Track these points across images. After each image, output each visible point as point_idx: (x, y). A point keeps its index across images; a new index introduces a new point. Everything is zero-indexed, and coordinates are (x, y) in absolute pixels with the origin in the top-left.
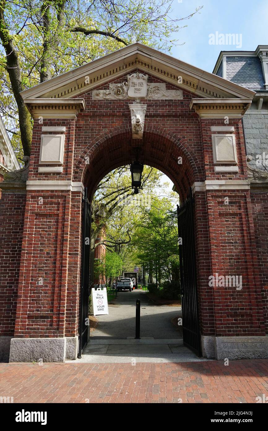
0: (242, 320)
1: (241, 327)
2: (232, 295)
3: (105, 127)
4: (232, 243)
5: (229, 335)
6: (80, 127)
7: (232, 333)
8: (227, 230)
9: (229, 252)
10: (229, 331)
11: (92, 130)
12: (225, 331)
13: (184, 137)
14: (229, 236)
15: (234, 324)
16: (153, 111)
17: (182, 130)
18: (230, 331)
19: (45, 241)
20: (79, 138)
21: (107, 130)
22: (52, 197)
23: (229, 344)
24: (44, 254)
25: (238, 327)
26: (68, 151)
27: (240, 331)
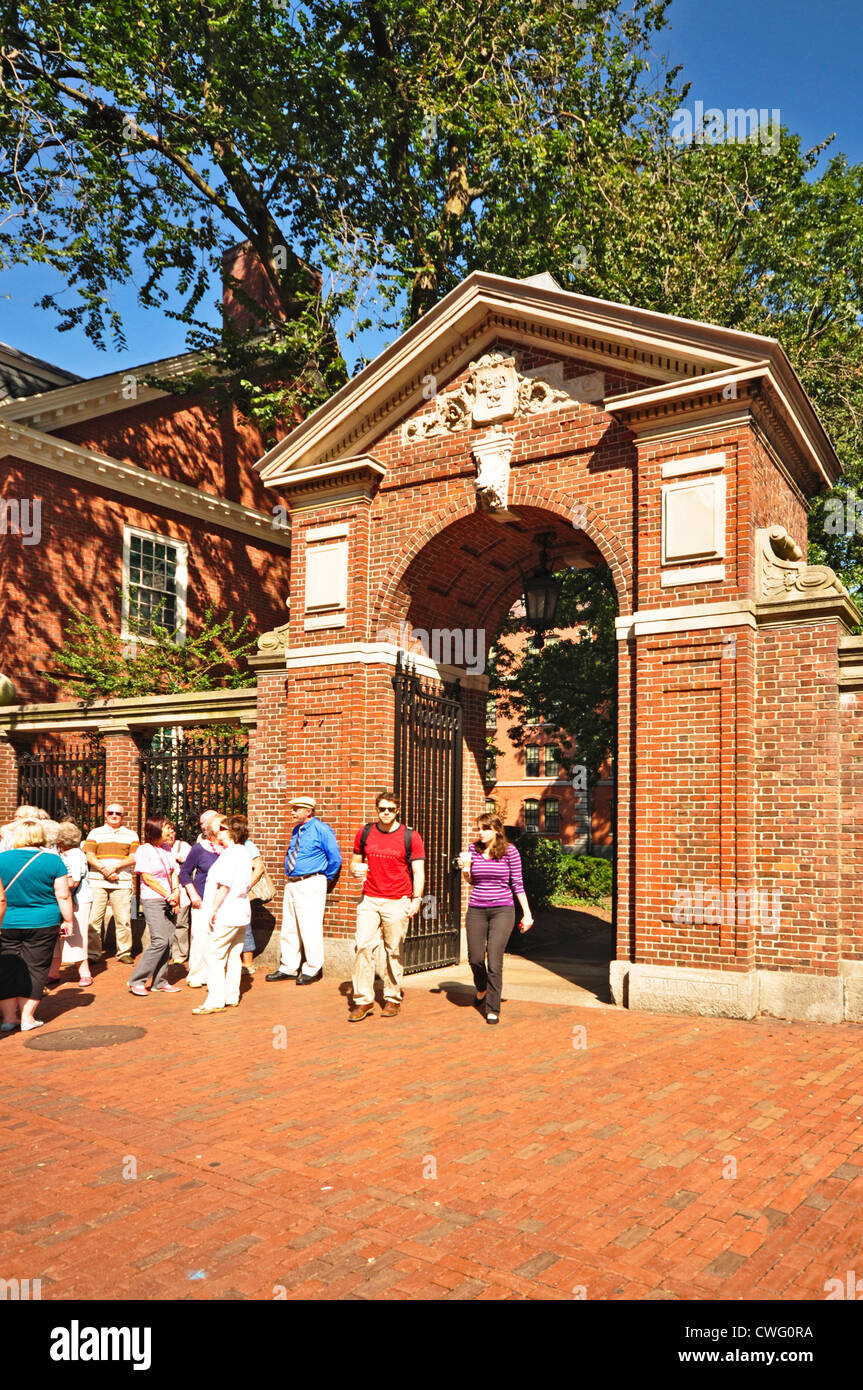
0: (697, 934)
1: (691, 949)
2: (679, 880)
3: (428, 510)
4: (690, 761)
5: (661, 963)
6: (379, 519)
7: (669, 959)
8: (680, 731)
9: (682, 784)
10: (662, 955)
11: (402, 521)
12: (653, 954)
13: (599, 505)
14: (683, 746)
15: (678, 941)
16: (528, 449)
17: (595, 485)
18: (666, 955)
19: (322, 765)
20: (378, 543)
21: (431, 516)
22: (330, 677)
23: (657, 980)
24: (322, 789)
25: (684, 949)
26: (357, 578)
27: (689, 956)
